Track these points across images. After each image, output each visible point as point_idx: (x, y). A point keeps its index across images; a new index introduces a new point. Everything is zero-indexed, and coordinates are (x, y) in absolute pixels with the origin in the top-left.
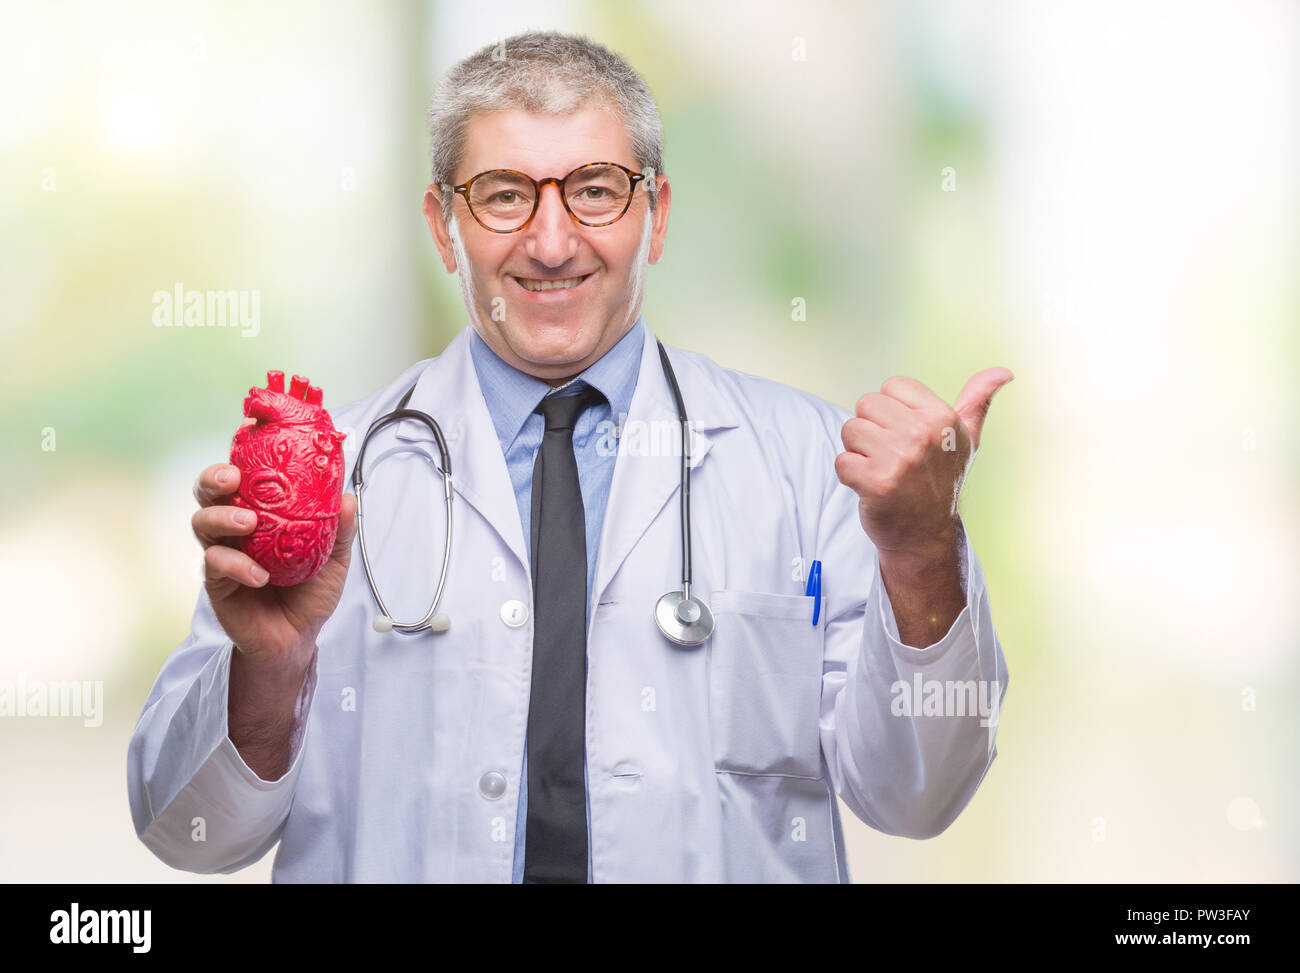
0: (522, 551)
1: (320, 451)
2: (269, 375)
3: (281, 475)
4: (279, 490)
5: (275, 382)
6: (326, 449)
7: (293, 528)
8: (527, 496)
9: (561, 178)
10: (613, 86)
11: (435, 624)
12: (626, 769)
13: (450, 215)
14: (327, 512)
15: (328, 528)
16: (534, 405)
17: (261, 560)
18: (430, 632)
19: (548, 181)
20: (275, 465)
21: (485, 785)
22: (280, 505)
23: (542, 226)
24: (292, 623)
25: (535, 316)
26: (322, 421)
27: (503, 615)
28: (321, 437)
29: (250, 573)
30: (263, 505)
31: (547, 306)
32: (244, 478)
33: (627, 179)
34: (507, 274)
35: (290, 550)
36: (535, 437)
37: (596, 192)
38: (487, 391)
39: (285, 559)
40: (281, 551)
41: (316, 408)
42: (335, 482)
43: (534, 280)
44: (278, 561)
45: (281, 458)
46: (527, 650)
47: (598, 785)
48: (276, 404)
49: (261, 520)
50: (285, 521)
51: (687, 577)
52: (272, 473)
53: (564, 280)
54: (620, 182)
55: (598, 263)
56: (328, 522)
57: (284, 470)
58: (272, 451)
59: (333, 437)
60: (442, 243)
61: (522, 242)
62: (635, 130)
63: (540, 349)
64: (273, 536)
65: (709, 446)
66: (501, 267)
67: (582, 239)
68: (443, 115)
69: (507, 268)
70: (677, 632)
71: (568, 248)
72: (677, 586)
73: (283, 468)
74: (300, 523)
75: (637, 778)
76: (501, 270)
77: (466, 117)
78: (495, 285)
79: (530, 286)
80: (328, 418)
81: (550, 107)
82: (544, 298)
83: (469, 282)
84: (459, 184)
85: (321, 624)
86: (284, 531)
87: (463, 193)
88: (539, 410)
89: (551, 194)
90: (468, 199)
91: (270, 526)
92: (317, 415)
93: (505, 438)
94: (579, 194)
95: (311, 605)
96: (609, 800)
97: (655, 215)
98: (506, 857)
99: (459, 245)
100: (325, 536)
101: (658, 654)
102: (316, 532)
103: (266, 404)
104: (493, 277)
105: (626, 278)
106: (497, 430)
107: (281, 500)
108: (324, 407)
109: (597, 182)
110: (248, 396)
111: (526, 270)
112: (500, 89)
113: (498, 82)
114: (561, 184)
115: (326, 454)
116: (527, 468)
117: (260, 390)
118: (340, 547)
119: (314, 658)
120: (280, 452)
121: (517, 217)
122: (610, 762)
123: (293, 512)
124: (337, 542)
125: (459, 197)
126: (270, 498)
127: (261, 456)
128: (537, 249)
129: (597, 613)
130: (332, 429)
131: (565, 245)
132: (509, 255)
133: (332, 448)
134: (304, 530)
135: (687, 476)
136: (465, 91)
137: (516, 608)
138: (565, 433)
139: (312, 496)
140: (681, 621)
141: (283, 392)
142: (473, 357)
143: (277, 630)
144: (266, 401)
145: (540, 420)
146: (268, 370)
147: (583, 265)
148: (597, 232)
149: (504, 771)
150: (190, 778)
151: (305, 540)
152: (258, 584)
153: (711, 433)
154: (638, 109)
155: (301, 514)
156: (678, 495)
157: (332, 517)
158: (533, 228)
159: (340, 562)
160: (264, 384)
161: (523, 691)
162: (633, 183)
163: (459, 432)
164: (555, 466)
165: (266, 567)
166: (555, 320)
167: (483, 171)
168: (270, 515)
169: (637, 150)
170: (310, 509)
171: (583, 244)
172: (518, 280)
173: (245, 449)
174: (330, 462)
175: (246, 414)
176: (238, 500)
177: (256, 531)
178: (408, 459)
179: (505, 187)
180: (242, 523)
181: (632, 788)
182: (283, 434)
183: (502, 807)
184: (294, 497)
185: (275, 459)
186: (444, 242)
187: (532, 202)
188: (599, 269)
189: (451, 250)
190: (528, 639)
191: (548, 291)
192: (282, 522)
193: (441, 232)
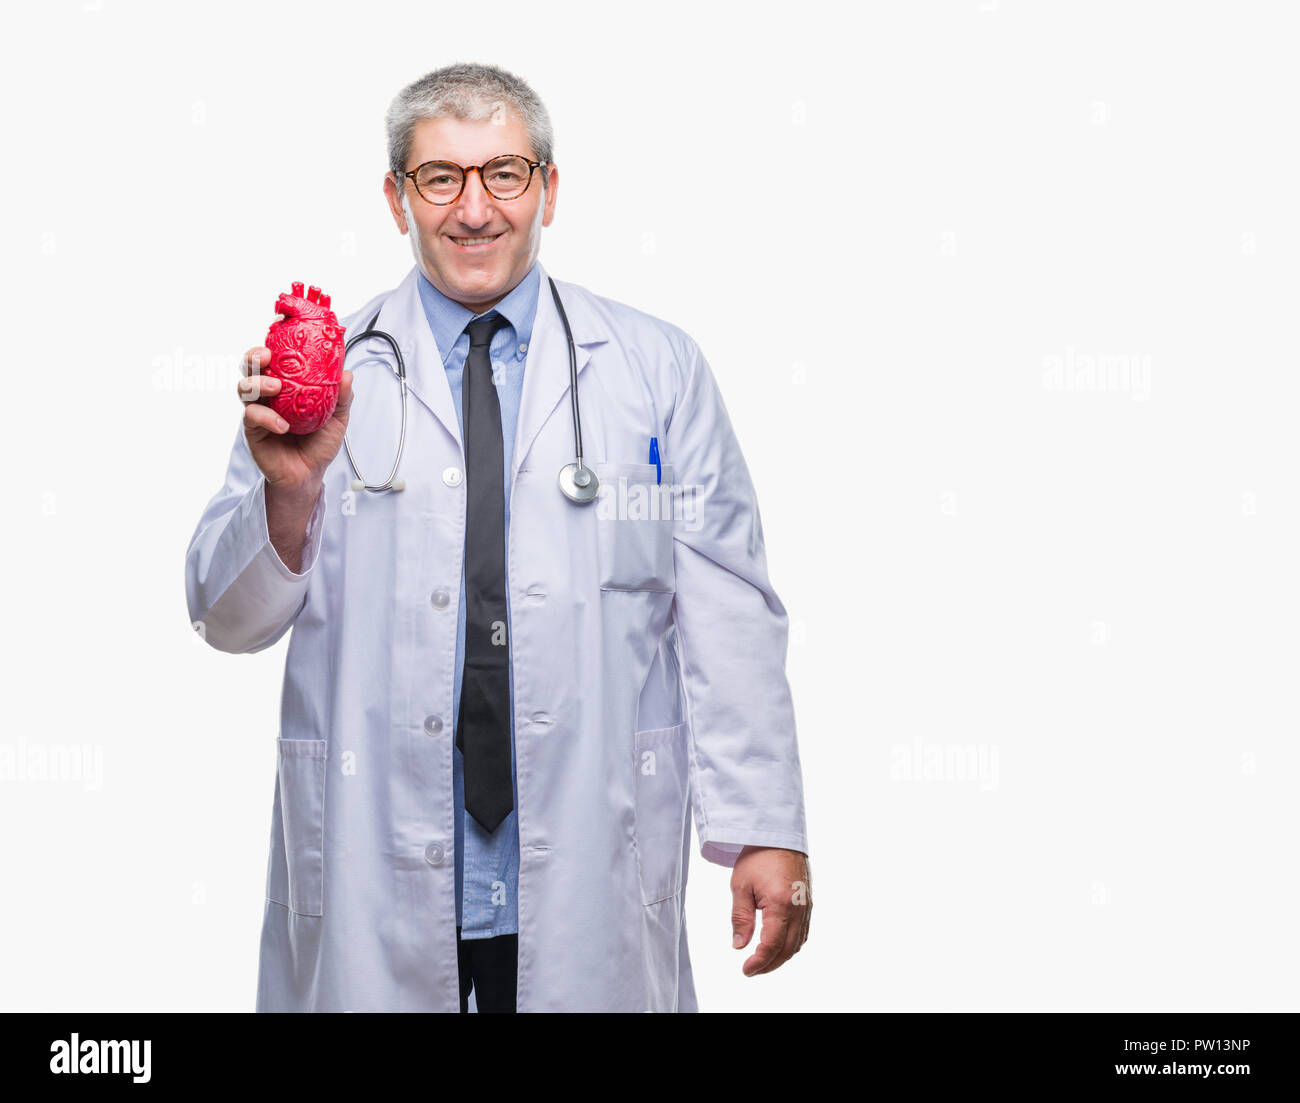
0: (457, 432)
1: (327, 338)
2: (293, 285)
3: (299, 354)
4: (297, 364)
5: (298, 290)
6: (331, 337)
7: (306, 391)
8: (459, 393)
9: (480, 166)
10: (517, 101)
11: (395, 485)
12: (535, 591)
13: (403, 193)
14: (331, 380)
15: (331, 393)
16: (463, 327)
17: (284, 413)
18: (391, 491)
19: (472, 168)
20: (296, 347)
21: (434, 598)
22: (297, 374)
23: (467, 199)
24: (304, 461)
25: (465, 262)
26: (330, 318)
27: (444, 476)
28: (327, 329)
29: (276, 423)
30: (286, 375)
31: (472, 255)
32: (274, 356)
33: (528, 167)
34: (443, 234)
35: (304, 406)
36: (464, 350)
37: (505, 176)
38: (430, 317)
39: (300, 413)
40: (298, 407)
41: (326, 309)
42: (337, 360)
43: (462, 238)
44: (294, 414)
45: (299, 343)
46: (462, 502)
47: (516, 602)
48: (297, 305)
49: (284, 386)
50: (301, 386)
51: (579, 452)
52: (293, 352)
53: (484, 238)
54: (523, 169)
55: (507, 226)
56: (331, 387)
57: (301, 351)
58: (293, 338)
59: (336, 329)
60: (397, 213)
61: (454, 211)
62: (533, 132)
63: (466, 287)
64: (292, 396)
65: (589, 356)
66: (439, 229)
67: (496, 209)
68: (397, 123)
69: (443, 229)
70: (573, 492)
71: (486, 215)
72: (572, 458)
73: (300, 349)
74: (311, 388)
75: (544, 597)
76: (439, 231)
77: (413, 124)
78: (436, 244)
79: (459, 241)
80: (334, 317)
81: (472, 117)
82: (469, 250)
83: (417, 240)
84: (409, 170)
85: (326, 467)
86: (300, 393)
87: (412, 177)
88: (466, 331)
89: (474, 177)
90: (415, 182)
91: (290, 389)
92: (326, 314)
93: (444, 351)
94: (493, 177)
95: (318, 450)
96: (524, 613)
97: (547, 193)
98: (451, 650)
99: (409, 214)
100: (328, 398)
101: (560, 506)
102: (322, 393)
103: (290, 304)
104: (434, 236)
105: (527, 236)
106: (438, 345)
107: (299, 371)
108: (332, 309)
109: (506, 169)
110: (278, 299)
111: (456, 231)
112: (437, 104)
113: (435, 99)
114: (481, 170)
115: (330, 340)
116: (458, 373)
117: (286, 295)
118: (340, 409)
119: (321, 492)
120: (298, 338)
121: (450, 193)
122: (525, 586)
123: (307, 380)
124: (338, 405)
125: (409, 181)
126: (290, 370)
127: (286, 341)
128: (464, 215)
129: (518, 478)
130: (337, 324)
131: (484, 214)
132: (444, 221)
133: (335, 336)
134: (314, 392)
135: (575, 377)
136: (413, 105)
137: (454, 473)
138: (485, 347)
139: (320, 369)
140: (577, 485)
141: (302, 296)
142: (420, 292)
143: (294, 466)
144: (290, 303)
145: (467, 338)
146: (293, 281)
147: (496, 228)
148: (507, 204)
149: (448, 588)
150: (236, 576)
151: (314, 400)
152: (281, 431)
153: (591, 346)
154: (534, 117)
155: (312, 381)
156: (570, 392)
157: (334, 385)
158: (462, 201)
159: (341, 421)
160: (289, 291)
161: (460, 532)
162: (532, 169)
163: (411, 347)
164: (478, 372)
165: (288, 420)
166: (479, 265)
167: (426, 162)
168: (291, 382)
169: (534, 146)
170: (318, 378)
171: (496, 212)
172: (451, 238)
173: (276, 337)
174: (334, 346)
175: (276, 311)
176: (269, 372)
177: (281, 393)
178: (375, 366)
179: (442, 173)
180: (271, 387)
181: (541, 604)
182: (302, 326)
183: (447, 614)
184: (307, 369)
185: (295, 343)
186: (398, 212)
187: (461, 183)
188: (507, 231)
189: (404, 218)
190: (463, 494)
191: (472, 245)
192: (298, 386)
193: (397, 205)
